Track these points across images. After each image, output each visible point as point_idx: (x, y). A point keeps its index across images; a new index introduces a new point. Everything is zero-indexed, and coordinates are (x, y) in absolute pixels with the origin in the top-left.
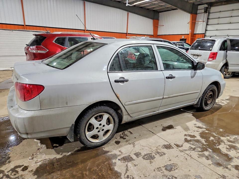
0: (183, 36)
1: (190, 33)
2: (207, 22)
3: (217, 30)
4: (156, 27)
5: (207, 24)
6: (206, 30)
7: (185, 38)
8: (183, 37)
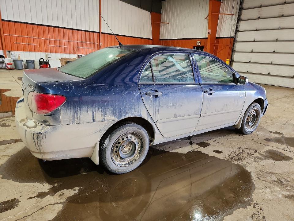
0: (198, 42)
1: (208, 35)
2: (240, 15)
3: (256, 30)
4: (156, 24)
5: (239, 20)
6: (237, 31)
7: (202, 46)
8: (198, 44)
